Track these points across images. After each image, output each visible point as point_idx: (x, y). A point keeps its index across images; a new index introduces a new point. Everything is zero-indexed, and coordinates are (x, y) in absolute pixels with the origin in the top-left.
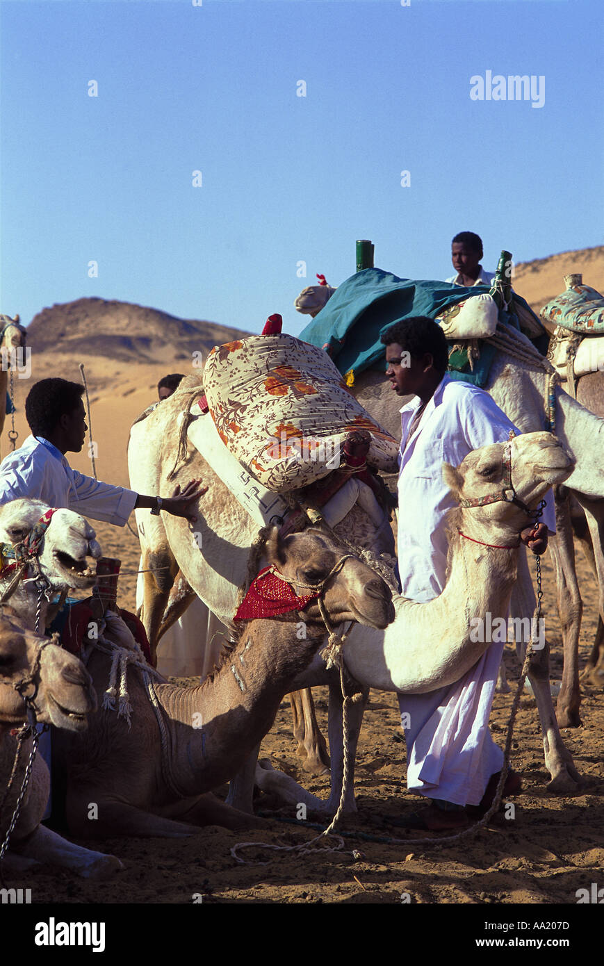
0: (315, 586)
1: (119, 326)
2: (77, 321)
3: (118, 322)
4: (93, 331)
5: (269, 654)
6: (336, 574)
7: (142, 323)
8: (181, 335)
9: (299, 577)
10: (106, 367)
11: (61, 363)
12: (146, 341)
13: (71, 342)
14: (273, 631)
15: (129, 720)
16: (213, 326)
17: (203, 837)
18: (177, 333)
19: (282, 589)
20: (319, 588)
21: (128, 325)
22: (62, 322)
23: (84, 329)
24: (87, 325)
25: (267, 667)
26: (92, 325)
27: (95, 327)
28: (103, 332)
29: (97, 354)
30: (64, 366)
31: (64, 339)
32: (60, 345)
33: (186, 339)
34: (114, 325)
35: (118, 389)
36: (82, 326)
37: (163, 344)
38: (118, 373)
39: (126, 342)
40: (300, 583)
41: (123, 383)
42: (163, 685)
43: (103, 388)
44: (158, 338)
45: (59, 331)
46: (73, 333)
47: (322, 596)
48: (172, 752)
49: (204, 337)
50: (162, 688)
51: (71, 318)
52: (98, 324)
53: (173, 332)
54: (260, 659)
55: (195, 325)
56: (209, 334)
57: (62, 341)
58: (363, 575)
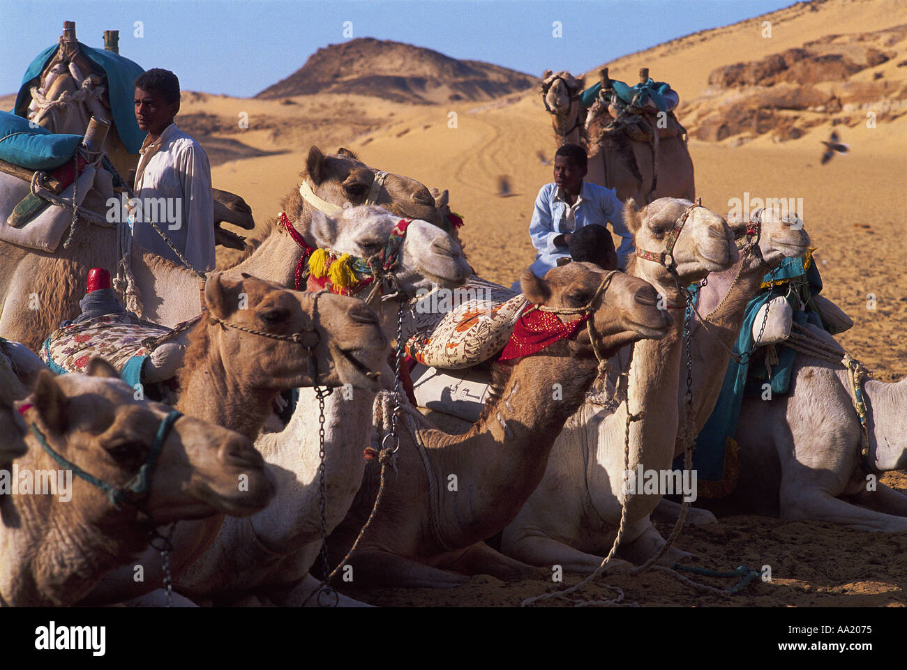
0: (583, 308)
1: (392, 66)
2: (351, 61)
3: (391, 62)
4: (367, 71)
5: (538, 397)
6: (603, 291)
7: (416, 63)
8: (456, 75)
9: (565, 304)
10: (381, 108)
11: (335, 104)
12: (420, 82)
13: (346, 83)
14: (540, 372)
15: (395, 467)
16: (488, 67)
17: (473, 587)
18: (451, 74)
19: (550, 322)
20: (588, 309)
21: (402, 65)
22: (336, 63)
23: (359, 69)
24: (362, 66)
25: (535, 411)
26: (366, 66)
27: (369, 67)
28: (379, 73)
29: (371, 95)
30: (339, 107)
31: (339, 79)
32: (334, 86)
33: (461, 79)
34: (388, 65)
35: (391, 131)
36: (356, 66)
37: (438, 84)
38: (392, 115)
39: (400, 82)
40: (567, 310)
41: (397, 124)
42: (430, 431)
43: (378, 129)
44: (432, 79)
45: (334, 72)
46: (348, 75)
47: (591, 318)
48: (439, 505)
49: (478, 78)
50: (430, 433)
51: (346, 58)
52: (372, 65)
53: (448, 72)
54: (529, 402)
55: (469, 65)
56: (485, 75)
57: (337, 83)
58: (632, 285)
